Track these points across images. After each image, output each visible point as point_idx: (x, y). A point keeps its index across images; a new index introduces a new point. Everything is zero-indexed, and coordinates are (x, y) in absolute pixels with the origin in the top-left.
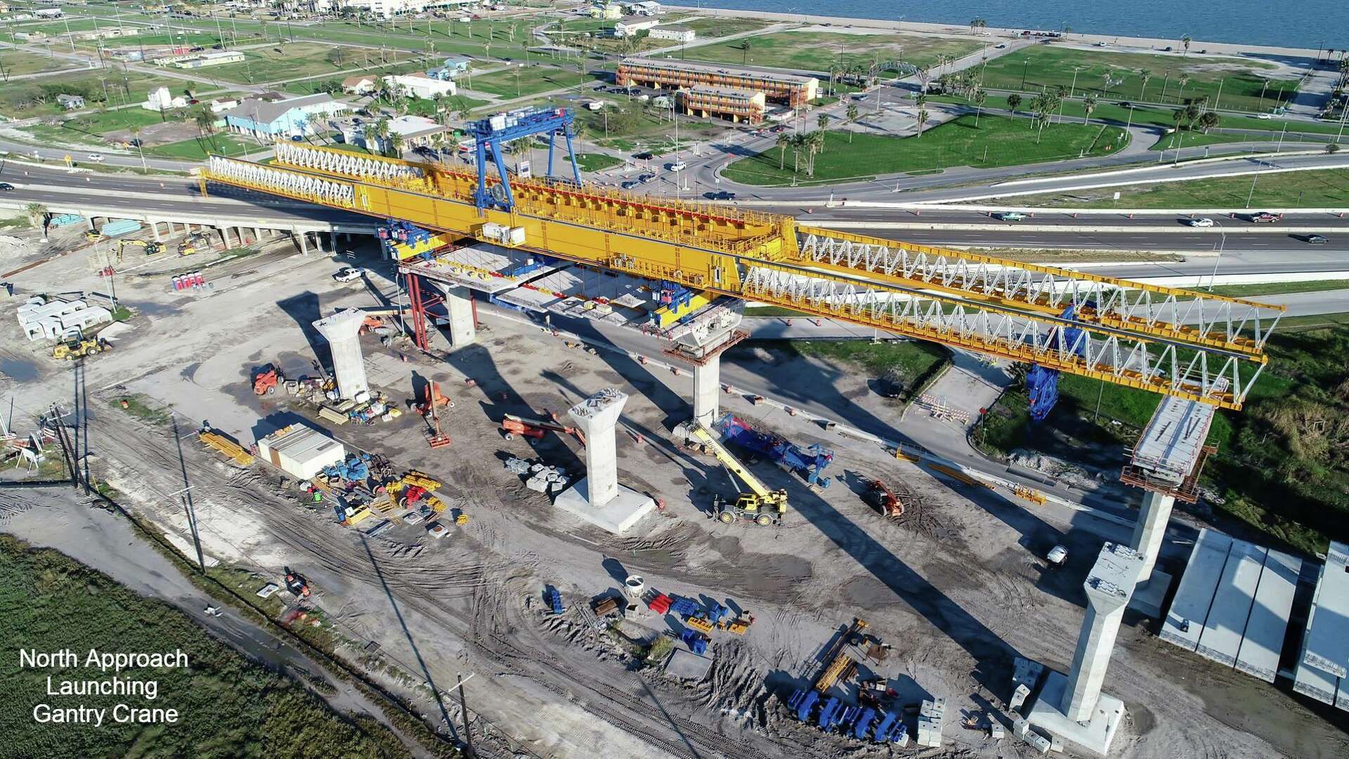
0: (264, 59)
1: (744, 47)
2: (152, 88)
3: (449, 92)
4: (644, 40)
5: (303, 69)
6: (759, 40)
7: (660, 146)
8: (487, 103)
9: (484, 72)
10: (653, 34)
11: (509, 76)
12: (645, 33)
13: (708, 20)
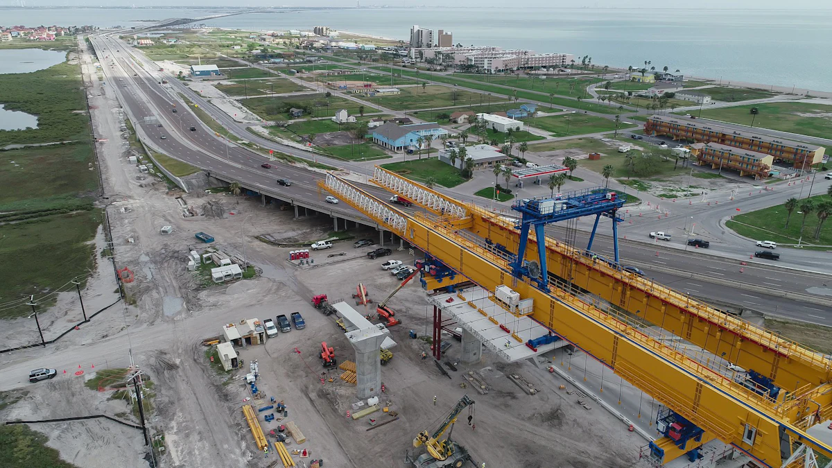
0: (412, 95)
1: (754, 111)
2: (339, 109)
3: (518, 129)
4: (670, 100)
5: (432, 103)
6: (765, 106)
7: (672, 190)
8: (544, 138)
9: (547, 114)
10: (678, 96)
11: (563, 119)
12: (671, 96)
13: (722, 88)
